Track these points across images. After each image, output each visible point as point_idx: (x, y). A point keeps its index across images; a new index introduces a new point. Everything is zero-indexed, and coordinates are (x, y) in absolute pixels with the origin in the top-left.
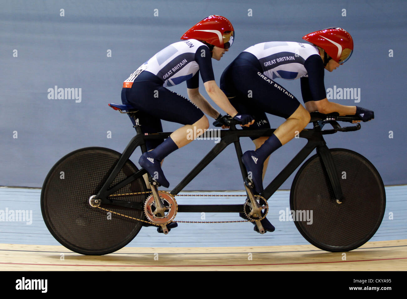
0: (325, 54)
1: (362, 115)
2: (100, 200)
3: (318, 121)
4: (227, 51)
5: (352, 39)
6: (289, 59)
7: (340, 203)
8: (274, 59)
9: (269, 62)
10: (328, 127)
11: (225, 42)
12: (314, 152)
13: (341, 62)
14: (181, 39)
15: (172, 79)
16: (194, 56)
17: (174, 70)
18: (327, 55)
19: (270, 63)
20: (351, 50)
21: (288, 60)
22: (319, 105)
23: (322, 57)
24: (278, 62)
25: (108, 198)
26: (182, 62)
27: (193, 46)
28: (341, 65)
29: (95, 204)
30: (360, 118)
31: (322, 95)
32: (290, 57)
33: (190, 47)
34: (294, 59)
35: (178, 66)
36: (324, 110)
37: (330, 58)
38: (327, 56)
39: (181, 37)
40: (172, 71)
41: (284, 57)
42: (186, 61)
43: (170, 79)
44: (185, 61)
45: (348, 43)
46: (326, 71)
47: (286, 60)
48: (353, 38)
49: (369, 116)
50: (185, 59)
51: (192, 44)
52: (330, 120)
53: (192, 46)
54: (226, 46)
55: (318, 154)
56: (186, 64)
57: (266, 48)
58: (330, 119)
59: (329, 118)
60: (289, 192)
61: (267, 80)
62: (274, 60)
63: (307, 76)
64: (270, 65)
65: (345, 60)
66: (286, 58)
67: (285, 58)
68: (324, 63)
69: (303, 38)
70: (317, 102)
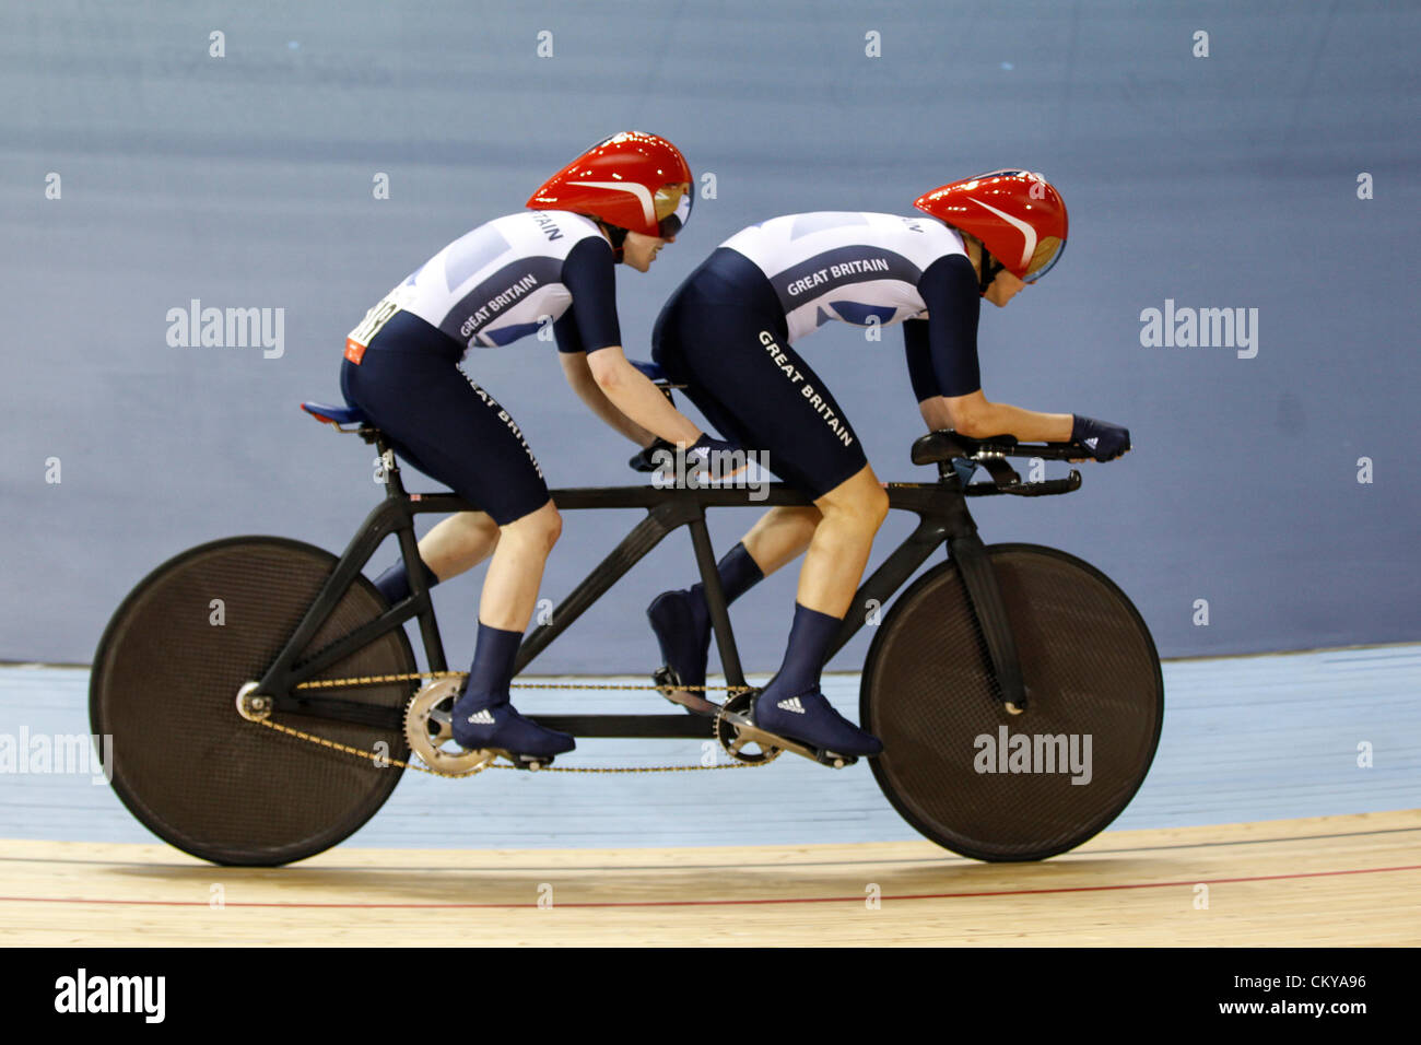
0: (985, 255)
1: (1093, 442)
2: (268, 699)
3: (954, 460)
4: (670, 241)
5: (1063, 204)
6: (870, 267)
7: (1017, 712)
8: (823, 269)
9: (806, 279)
10: (982, 476)
11: (663, 215)
12: (940, 555)
13: (1030, 276)
14: (528, 205)
15: (489, 334)
16: (560, 266)
17: (494, 306)
18: (991, 257)
19: (808, 283)
20: (1061, 242)
21: (868, 270)
22: (959, 411)
23: (975, 262)
24: (836, 276)
25: (293, 692)
26: (521, 283)
27: (561, 236)
28: (1028, 286)
29: (253, 711)
30: (1085, 453)
31: (967, 380)
32: (873, 261)
33: (552, 238)
34: (886, 268)
35: (508, 295)
36: (973, 426)
37: (1000, 267)
38: (989, 261)
39: (530, 197)
40: (489, 309)
41: (856, 260)
42: (535, 282)
43: (482, 335)
44: (530, 280)
45: (1051, 219)
46: (984, 303)
47: (860, 270)
48: (1065, 202)
49: (1114, 444)
50: (530, 276)
51: (557, 230)
52: (992, 457)
53: (558, 235)
54: (666, 228)
55: (951, 562)
56: (534, 288)
57: (797, 233)
58: (990, 454)
59: (986, 450)
60: (857, 680)
61: (783, 365)
62: (823, 272)
63: (925, 316)
64: (810, 287)
65: (1043, 270)
66: (861, 265)
67: (857, 263)
68: (980, 281)
69: (915, 205)
70: (952, 402)
